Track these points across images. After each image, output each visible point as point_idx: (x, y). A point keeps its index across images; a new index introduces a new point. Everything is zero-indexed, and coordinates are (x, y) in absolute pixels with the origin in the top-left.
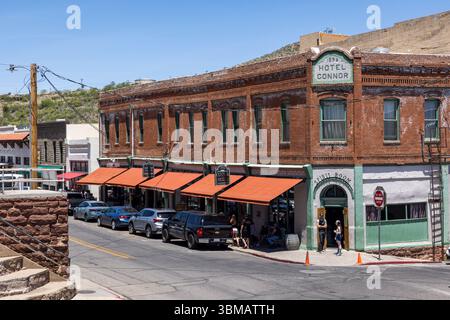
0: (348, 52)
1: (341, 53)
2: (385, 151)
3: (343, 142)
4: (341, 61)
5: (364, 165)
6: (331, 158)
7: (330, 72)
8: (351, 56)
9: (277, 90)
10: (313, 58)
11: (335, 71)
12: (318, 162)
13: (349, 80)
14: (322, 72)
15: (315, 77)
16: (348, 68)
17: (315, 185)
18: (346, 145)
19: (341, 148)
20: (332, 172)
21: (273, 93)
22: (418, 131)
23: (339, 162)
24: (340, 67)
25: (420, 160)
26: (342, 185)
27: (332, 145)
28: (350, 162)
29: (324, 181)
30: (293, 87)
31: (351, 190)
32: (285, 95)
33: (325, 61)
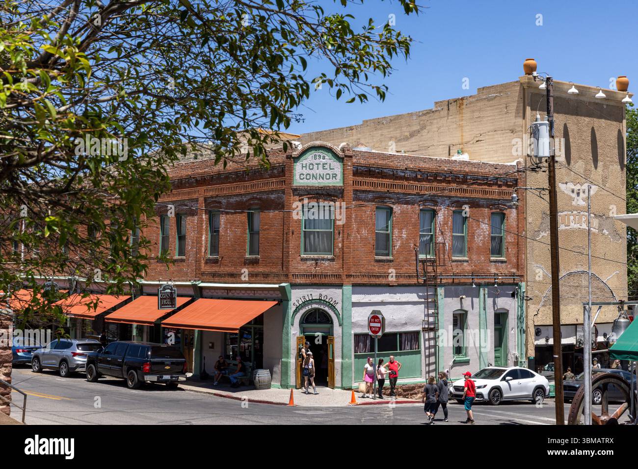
0: (338, 149)
1: (329, 150)
2: (377, 269)
3: (330, 257)
4: (328, 158)
5: (354, 285)
6: (315, 276)
7: (315, 171)
8: (341, 154)
9: (242, 191)
10: (295, 154)
11: (321, 171)
12: (299, 281)
13: (338, 182)
14: (305, 171)
15: (297, 177)
16: (337, 167)
17: (294, 308)
18: (332, 260)
19: (327, 263)
20: (315, 293)
21: (237, 195)
22: (412, 245)
23: (324, 280)
24: (327, 166)
25: (414, 281)
26: (326, 309)
27: (316, 260)
28: (337, 281)
29: (305, 304)
30: (266, 189)
31: (337, 315)
32: (254, 198)
33: (309, 158)
